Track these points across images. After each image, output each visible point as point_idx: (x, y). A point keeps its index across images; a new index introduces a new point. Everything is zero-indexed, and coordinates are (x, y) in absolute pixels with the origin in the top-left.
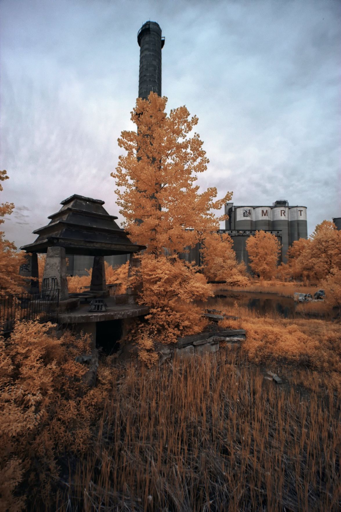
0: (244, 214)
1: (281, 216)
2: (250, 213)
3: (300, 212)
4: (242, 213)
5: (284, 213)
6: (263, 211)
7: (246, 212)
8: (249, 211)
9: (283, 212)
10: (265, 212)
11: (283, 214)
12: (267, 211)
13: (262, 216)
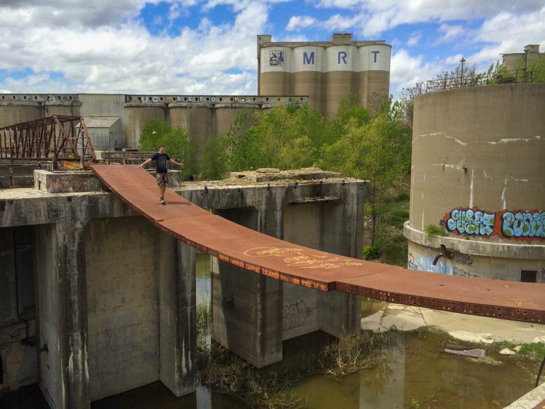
0: (271, 60)
1: (339, 63)
2: (281, 59)
3: (374, 54)
4: (269, 59)
5: (343, 58)
6: (305, 54)
7: (275, 56)
8: (281, 53)
9: (342, 55)
10: (309, 56)
11: (341, 60)
12: (312, 54)
13: (304, 63)
